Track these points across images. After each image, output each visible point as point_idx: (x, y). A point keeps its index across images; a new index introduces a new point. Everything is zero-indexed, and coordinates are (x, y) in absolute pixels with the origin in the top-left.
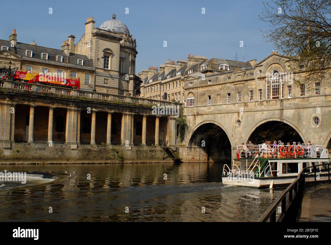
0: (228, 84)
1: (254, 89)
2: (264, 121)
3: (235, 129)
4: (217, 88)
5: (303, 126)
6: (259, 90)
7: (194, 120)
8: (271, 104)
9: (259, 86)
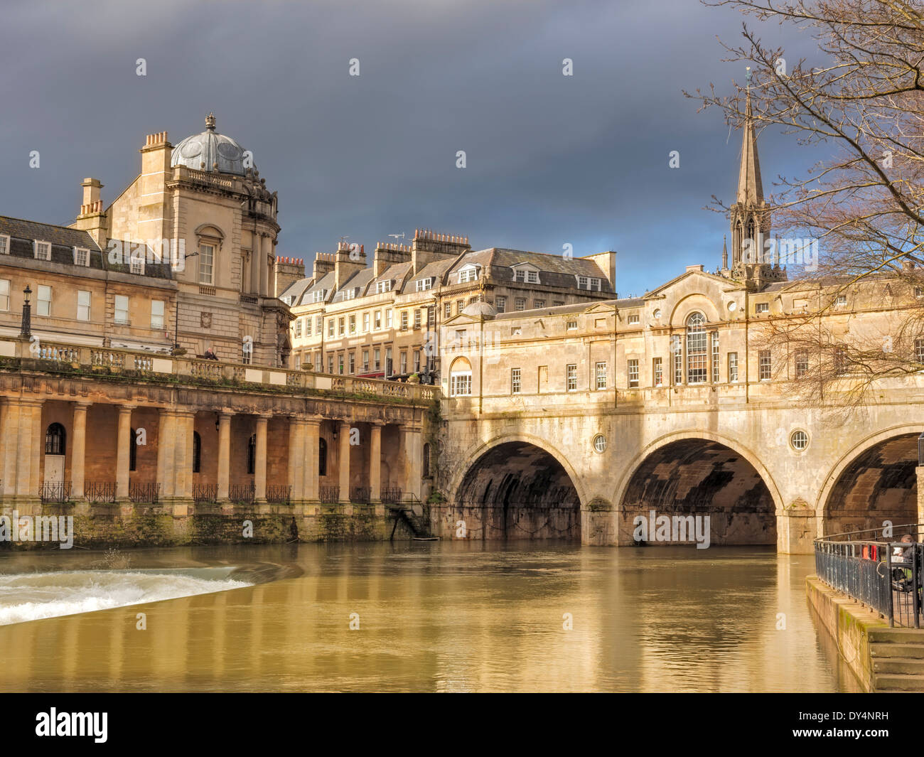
0: (568, 341)
1: (641, 356)
2: (669, 438)
3: (589, 459)
4: (539, 348)
5: (767, 453)
6: (654, 359)
7: (471, 433)
8: (686, 395)
9: (655, 349)
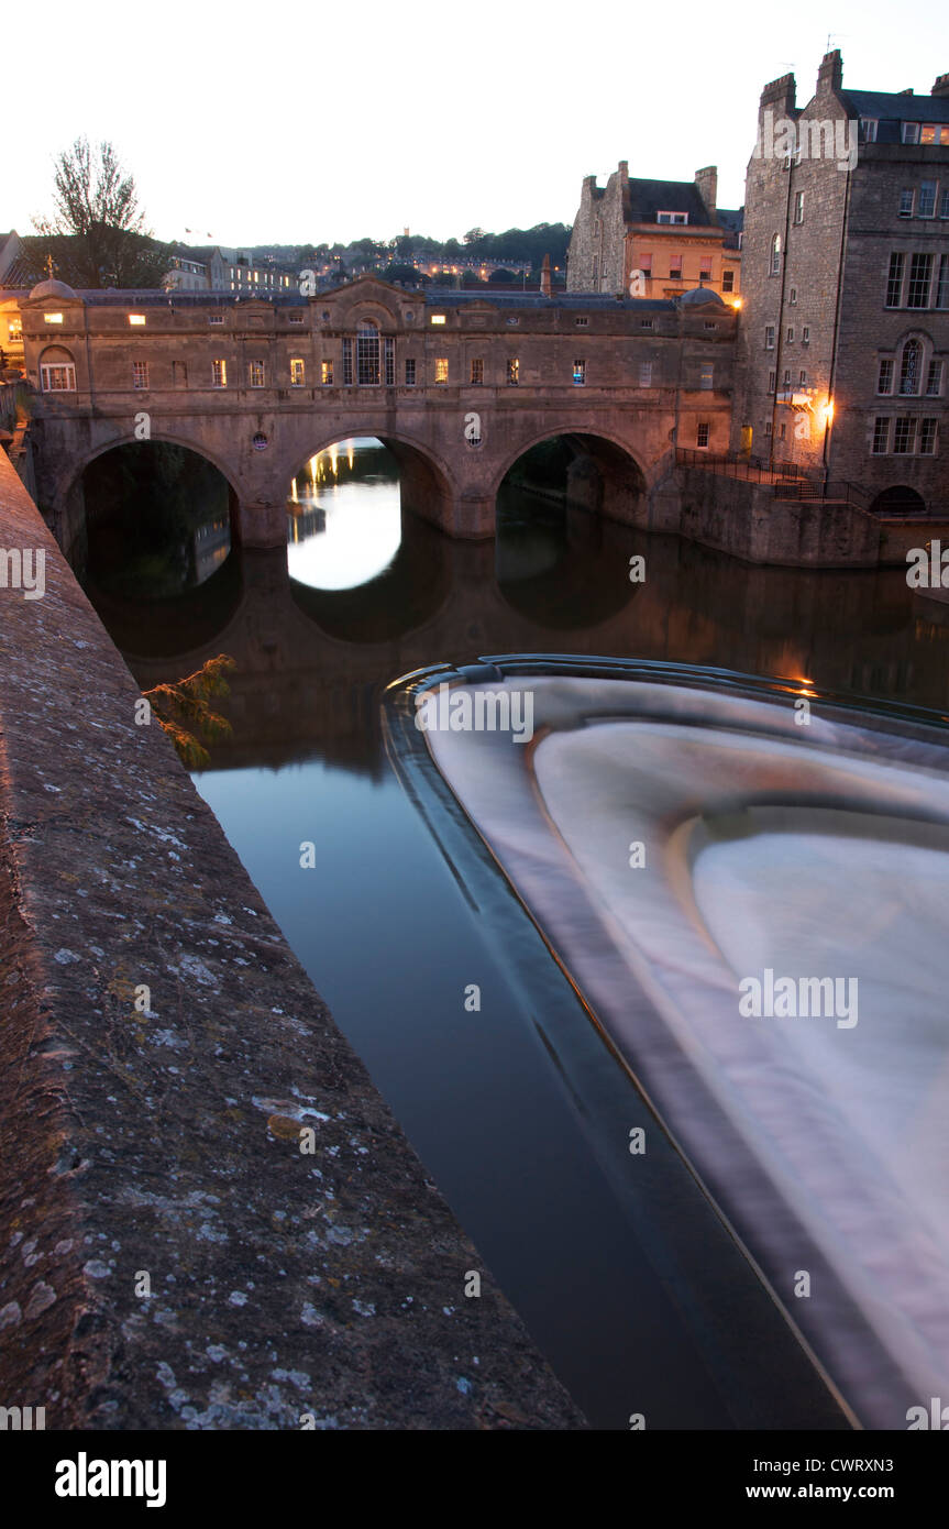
1: (307, 356)
3: (249, 457)
4: (172, 342)
5: (445, 449)
6: (323, 360)
7: (80, 432)
9: (325, 351)
